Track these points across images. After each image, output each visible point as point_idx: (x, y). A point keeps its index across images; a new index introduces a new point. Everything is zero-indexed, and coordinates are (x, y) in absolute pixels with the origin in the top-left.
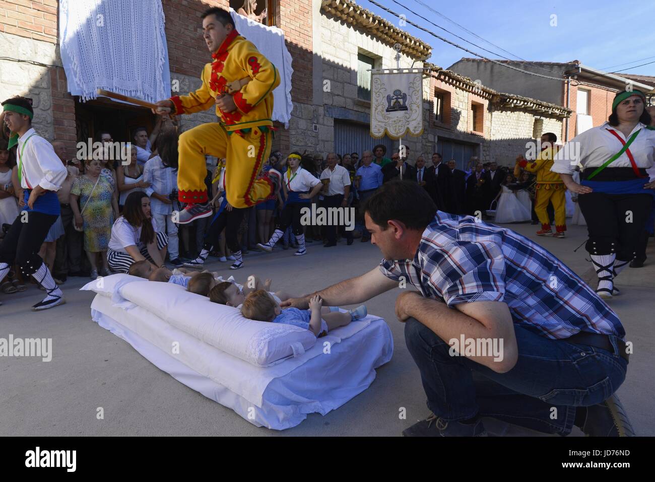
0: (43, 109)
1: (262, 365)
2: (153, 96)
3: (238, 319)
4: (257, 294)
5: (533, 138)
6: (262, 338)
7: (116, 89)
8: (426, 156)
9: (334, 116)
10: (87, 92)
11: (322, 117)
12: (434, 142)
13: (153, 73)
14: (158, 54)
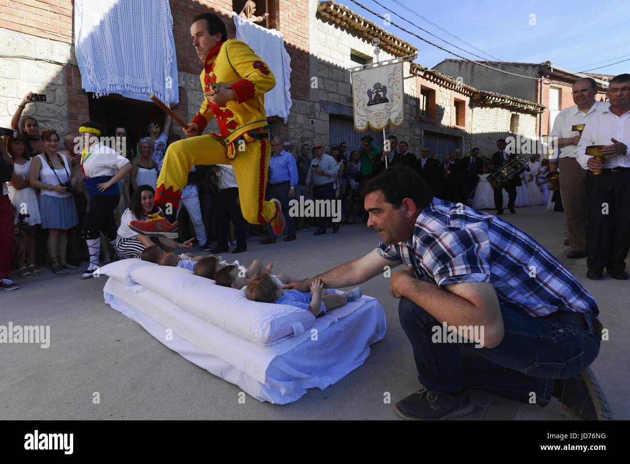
0: (58, 104)
1: (266, 343)
2: (162, 93)
3: (242, 301)
4: (261, 277)
5: (510, 132)
6: (265, 318)
7: (127, 86)
8: (413, 148)
9: (329, 112)
10: (100, 89)
11: (318, 112)
12: (421, 135)
13: (162, 72)
14: (166, 54)
